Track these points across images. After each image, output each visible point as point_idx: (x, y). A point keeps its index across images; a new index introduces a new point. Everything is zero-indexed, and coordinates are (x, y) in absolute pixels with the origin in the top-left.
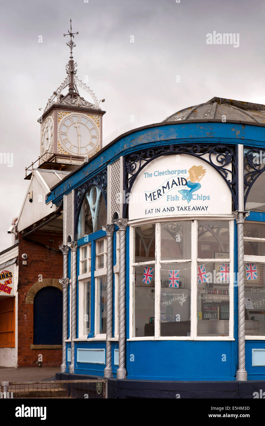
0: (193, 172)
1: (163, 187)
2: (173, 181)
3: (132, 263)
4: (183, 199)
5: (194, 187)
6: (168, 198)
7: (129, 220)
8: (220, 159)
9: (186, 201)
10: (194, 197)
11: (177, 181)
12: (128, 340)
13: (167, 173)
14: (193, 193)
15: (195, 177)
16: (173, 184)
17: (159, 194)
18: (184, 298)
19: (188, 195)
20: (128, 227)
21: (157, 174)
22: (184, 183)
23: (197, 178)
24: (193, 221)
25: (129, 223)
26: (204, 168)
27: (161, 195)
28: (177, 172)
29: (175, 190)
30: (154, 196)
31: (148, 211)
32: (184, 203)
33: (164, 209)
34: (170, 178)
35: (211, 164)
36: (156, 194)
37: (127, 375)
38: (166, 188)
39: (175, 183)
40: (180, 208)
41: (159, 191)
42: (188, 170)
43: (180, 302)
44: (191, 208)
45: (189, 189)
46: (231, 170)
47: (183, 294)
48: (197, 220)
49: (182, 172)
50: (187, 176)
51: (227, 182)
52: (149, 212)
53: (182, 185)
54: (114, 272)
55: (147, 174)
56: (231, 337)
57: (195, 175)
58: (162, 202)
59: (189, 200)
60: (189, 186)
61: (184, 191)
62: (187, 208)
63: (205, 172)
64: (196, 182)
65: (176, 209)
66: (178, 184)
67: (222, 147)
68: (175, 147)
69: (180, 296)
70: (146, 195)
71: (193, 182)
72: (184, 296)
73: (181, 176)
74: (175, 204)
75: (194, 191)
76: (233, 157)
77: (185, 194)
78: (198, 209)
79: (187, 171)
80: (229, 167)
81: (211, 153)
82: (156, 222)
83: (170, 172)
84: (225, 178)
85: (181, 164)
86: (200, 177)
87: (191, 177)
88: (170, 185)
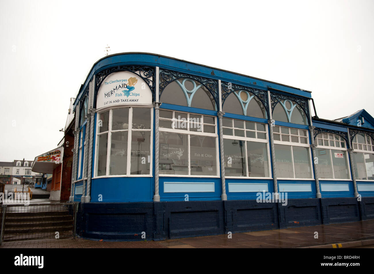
0: (130, 80)
1: (114, 89)
2: (120, 85)
3: (97, 134)
4: (124, 95)
5: (131, 89)
6: (116, 95)
7: (97, 109)
8: (145, 74)
9: (126, 96)
10: (131, 94)
11: (121, 86)
12: (92, 178)
14: (130, 92)
16: (119, 87)
17: (112, 93)
19: (127, 93)
20: (96, 113)
21: (111, 82)
22: (125, 86)
23: (133, 84)
24: (130, 107)
25: (97, 111)
26: (137, 79)
28: (121, 81)
29: (121, 91)
30: (109, 94)
32: (125, 98)
33: (114, 101)
34: (118, 84)
35: (140, 76)
36: (110, 93)
37: (91, 200)
38: (115, 90)
39: (120, 87)
40: (122, 100)
41: (112, 92)
43: (121, 154)
44: (129, 100)
45: (128, 90)
46: (152, 80)
48: (132, 107)
49: (124, 80)
50: (127, 83)
51: (150, 87)
52: (106, 103)
53: (124, 87)
56: (151, 175)
57: (131, 82)
58: (113, 98)
59: (128, 96)
60: (128, 88)
61: (125, 91)
62: (127, 100)
63: (137, 81)
64: (132, 86)
65: (120, 101)
66: (122, 87)
67: (147, 67)
68: (121, 67)
69: (121, 151)
71: (130, 86)
72: (123, 151)
73: (124, 82)
74: (120, 98)
75: (131, 91)
76: (153, 73)
77: (126, 93)
78: (133, 101)
79: (127, 80)
80: (151, 79)
81: (140, 70)
82: (110, 109)
83: (118, 81)
84: (148, 84)
85: (124, 77)
86: (134, 84)
87: (129, 83)
88: (118, 88)
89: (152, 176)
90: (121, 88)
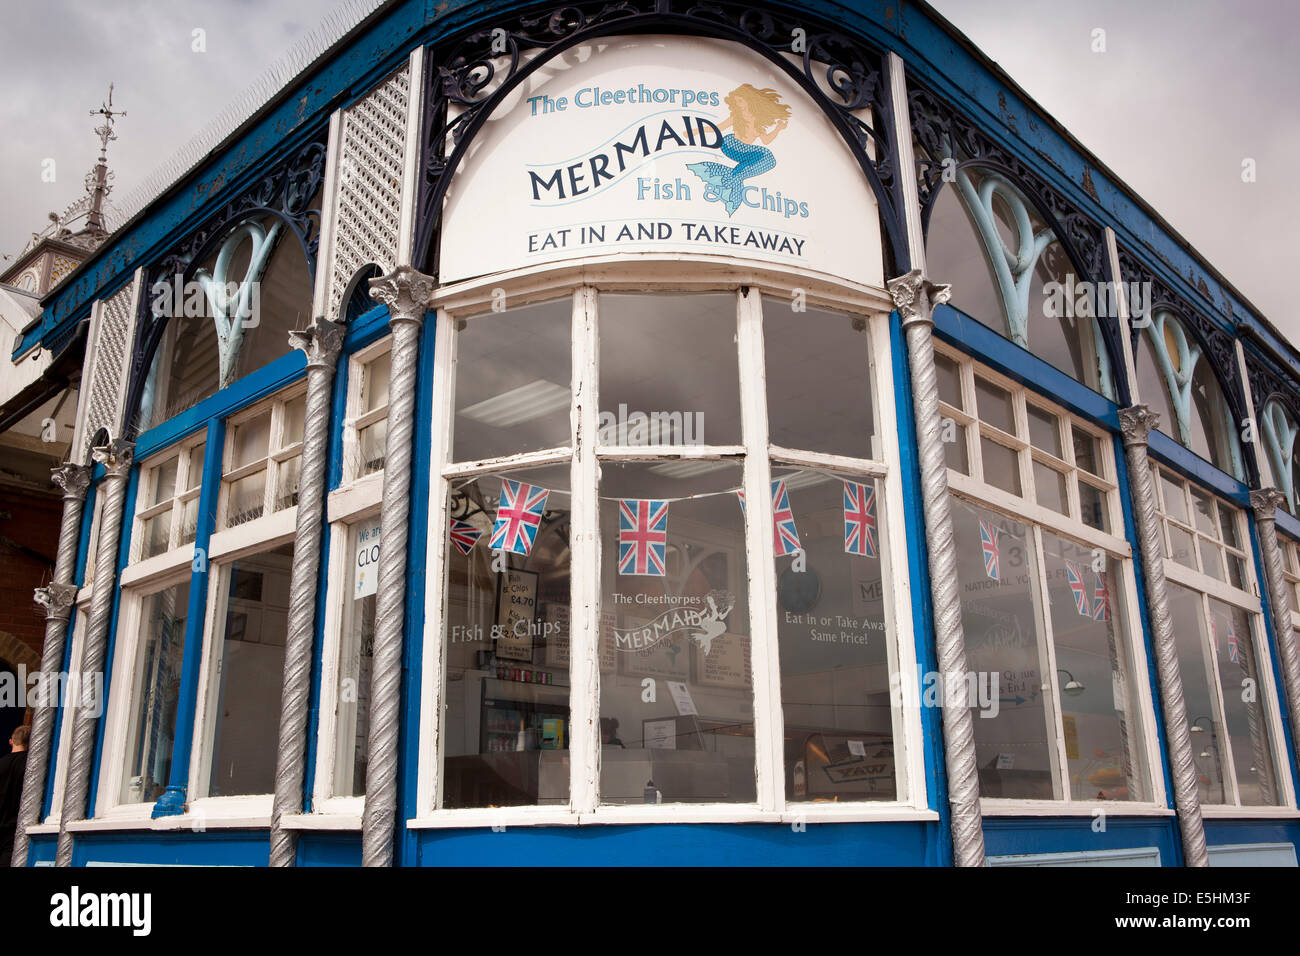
0: (743, 104)
1: (619, 147)
2: (665, 125)
3: (441, 466)
4: (706, 197)
5: (750, 159)
6: (642, 189)
7: (442, 280)
8: (838, 82)
9: (721, 205)
10: (753, 197)
11: (681, 130)
12: (411, 824)
13: (636, 96)
14: (747, 182)
15: (751, 125)
16: (662, 137)
17: (600, 174)
18: (718, 619)
19: (727, 185)
20: (430, 312)
21: (588, 97)
22: (711, 138)
23: (761, 132)
24: (746, 289)
25: (440, 293)
26: (782, 101)
27: (609, 177)
28: (679, 98)
29: (675, 162)
30: (573, 180)
31: (540, 241)
32: (714, 214)
33: (625, 230)
34: (651, 116)
35: (809, 87)
36: (586, 171)
38: (631, 150)
39: (673, 135)
40: (695, 232)
41: (599, 164)
42: (723, 94)
43: (698, 636)
44: (743, 237)
45: (732, 164)
46: (873, 129)
47: (711, 600)
48: (760, 288)
49: (701, 97)
50: (720, 115)
51: (869, 167)
52: (550, 240)
53: (704, 143)
54: (330, 518)
55: (540, 103)
56: (918, 807)
58: (612, 205)
59: (733, 205)
60: (731, 153)
61: (713, 168)
62: (727, 234)
63: (788, 115)
64: (758, 142)
65: (679, 232)
66: (686, 140)
67: (844, 42)
69: (700, 607)
70: (535, 177)
71: (745, 141)
72: (714, 608)
73: (695, 111)
74: (674, 212)
75: (753, 174)
77: (717, 180)
78: (769, 242)
79: (721, 99)
80: (867, 118)
82: (577, 287)
83: (648, 95)
84: (859, 151)
85: (696, 73)
86: (770, 130)
87: (738, 121)
88: (652, 140)
89: (934, 816)
90: (681, 143)
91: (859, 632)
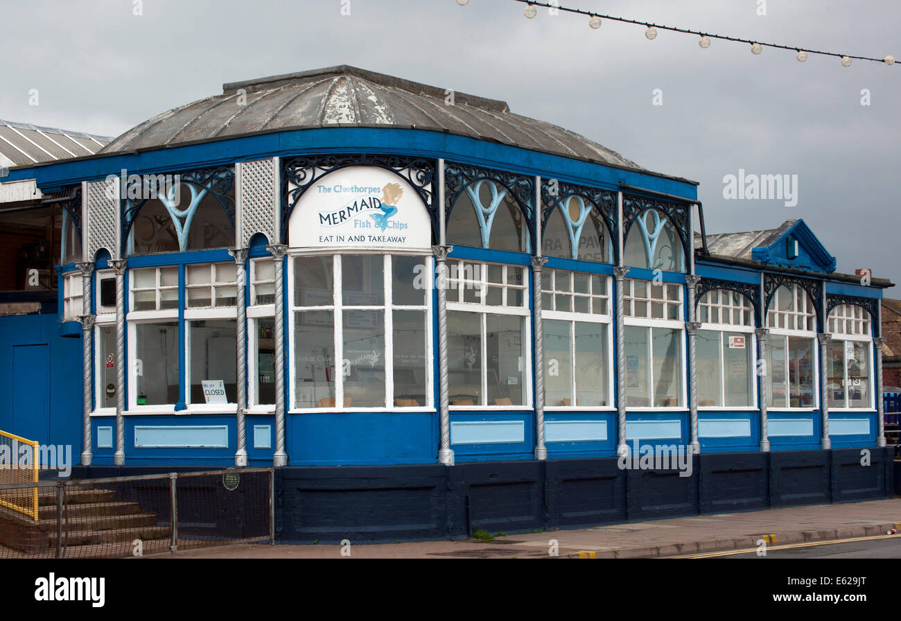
0: (388, 191)
1: (349, 208)
2: (363, 201)
3: (292, 308)
4: (375, 226)
5: (390, 211)
6: (356, 224)
7: (290, 246)
8: (419, 177)
9: (380, 228)
10: (390, 224)
11: (368, 202)
12: (287, 413)
13: (354, 190)
14: (389, 219)
15: (390, 198)
16: (362, 205)
17: (342, 217)
18: (376, 357)
19: (382, 221)
20: (286, 256)
21: (338, 189)
22: (377, 205)
23: (393, 200)
24: (387, 256)
25: (289, 251)
26: (401, 187)
27: (345, 219)
28: (367, 190)
29: (366, 214)
30: (334, 219)
31: (323, 239)
33: (351, 238)
34: (359, 197)
35: (410, 182)
36: (338, 216)
38: (352, 210)
39: (366, 204)
40: (372, 238)
41: (342, 214)
42: (382, 188)
43: (370, 362)
44: (386, 238)
45: (384, 213)
46: (430, 191)
47: (374, 352)
48: (391, 255)
49: (374, 190)
50: (380, 196)
51: (427, 207)
52: (327, 239)
53: (375, 207)
54: (248, 316)
55: (322, 188)
56: (430, 407)
57: (390, 196)
58: (346, 229)
59: (384, 228)
60: (384, 210)
61: (378, 216)
62: (381, 239)
63: (402, 192)
64: (392, 204)
65: (367, 239)
66: (370, 206)
67: (423, 161)
68: (369, 156)
69: (371, 354)
70: (321, 216)
71: (388, 205)
72: (375, 354)
73: (373, 195)
74: (366, 232)
75: (390, 216)
76: (433, 174)
77: (379, 220)
78: (395, 240)
79: (381, 190)
80: (429, 188)
81: (411, 168)
82: (334, 254)
83: (358, 190)
84: (425, 201)
85: (373, 180)
86: (396, 199)
87: (386, 197)
88: (359, 206)
89: (435, 410)
90: (368, 207)
91: (417, 359)
